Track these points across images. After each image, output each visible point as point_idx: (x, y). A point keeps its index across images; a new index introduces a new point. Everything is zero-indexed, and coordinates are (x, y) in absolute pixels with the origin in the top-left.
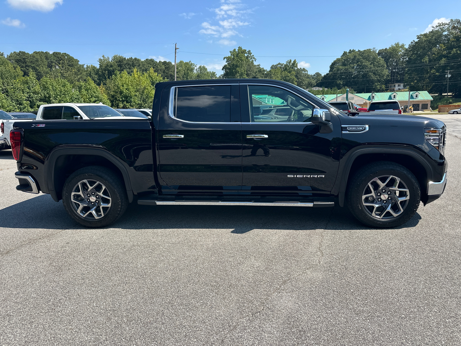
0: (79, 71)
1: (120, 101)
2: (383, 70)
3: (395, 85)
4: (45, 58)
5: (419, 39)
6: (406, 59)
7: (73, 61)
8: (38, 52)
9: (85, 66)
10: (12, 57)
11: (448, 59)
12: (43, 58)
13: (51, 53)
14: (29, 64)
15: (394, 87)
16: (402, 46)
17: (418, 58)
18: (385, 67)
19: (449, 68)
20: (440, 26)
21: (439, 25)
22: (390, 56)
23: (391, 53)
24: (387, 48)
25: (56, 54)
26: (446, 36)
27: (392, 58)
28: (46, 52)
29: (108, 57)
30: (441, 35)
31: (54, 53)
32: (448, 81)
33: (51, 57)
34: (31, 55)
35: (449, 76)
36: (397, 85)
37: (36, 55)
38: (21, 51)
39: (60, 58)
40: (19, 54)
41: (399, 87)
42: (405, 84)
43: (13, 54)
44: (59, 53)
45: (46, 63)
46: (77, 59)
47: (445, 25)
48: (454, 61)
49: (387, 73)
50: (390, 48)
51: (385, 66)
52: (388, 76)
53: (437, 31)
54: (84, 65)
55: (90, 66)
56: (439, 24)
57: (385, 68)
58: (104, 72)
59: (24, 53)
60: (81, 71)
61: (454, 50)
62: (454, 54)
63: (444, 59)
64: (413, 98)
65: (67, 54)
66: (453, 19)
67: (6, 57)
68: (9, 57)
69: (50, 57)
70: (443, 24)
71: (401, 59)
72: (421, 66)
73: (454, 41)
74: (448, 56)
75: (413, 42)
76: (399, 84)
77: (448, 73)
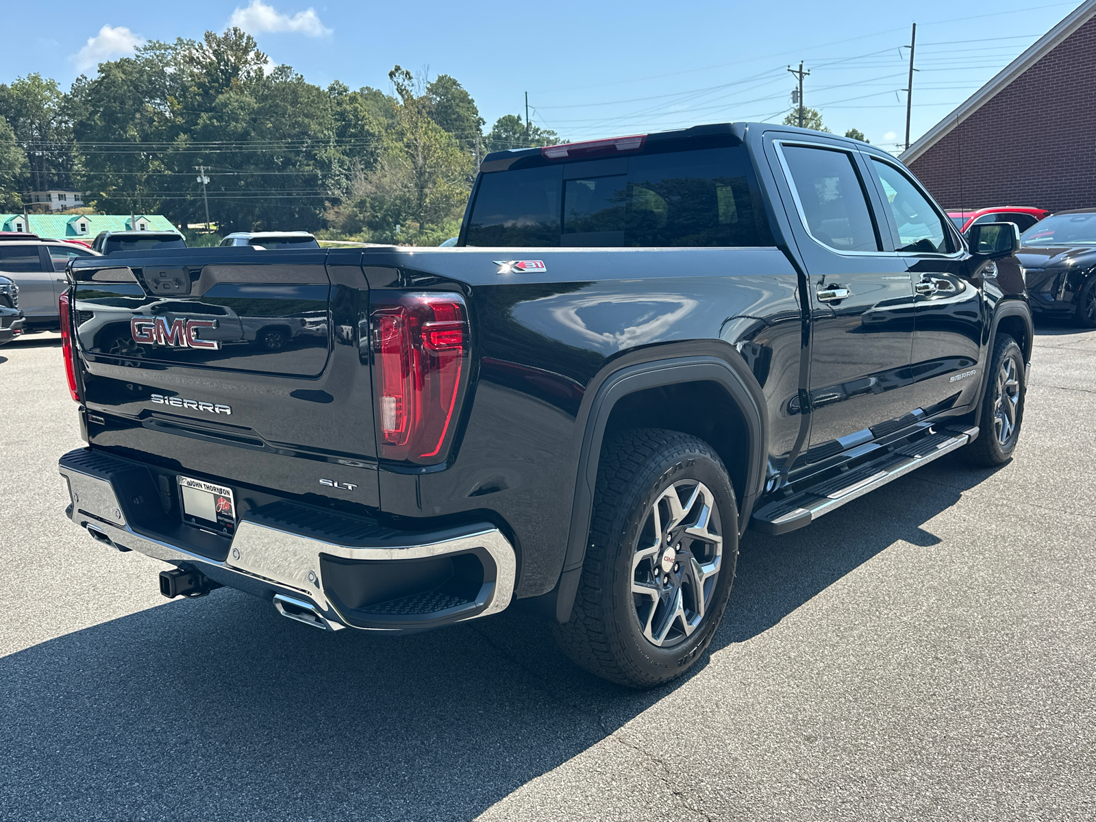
2: (8, 147)
3: (49, 196)
5: (103, 75)
6: (66, 122)
11: (195, 139)
15: (47, 201)
16: (51, 87)
17: (115, 127)
18: (11, 139)
19: (201, 161)
20: (152, 48)
21: (151, 46)
22: (20, 111)
23: (21, 102)
24: (6, 86)
26: (173, 78)
27: (26, 116)
30: (162, 74)
32: (205, 192)
35: (206, 180)
36: (54, 194)
41: (63, 202)
42: (88, 193)
47: (167, 49)
48: (207, 144)
49: (22, 160)
50: (15, 86)
51: (13, 136)
52: (24, 166)
53: (149, 62)
56: (151, 44)
57: (13, 142)
61: (204, 115)
62: (205, 126)
63: (183, 136)
64: (76, 234)
66: (183, 38)
70: (160, 45)
71: (52, 121)
72: (124, 149)
73: (199, 94)
74: (193, 130)
75: (81, 80)
76: (62, 193)
77: (200, 172)
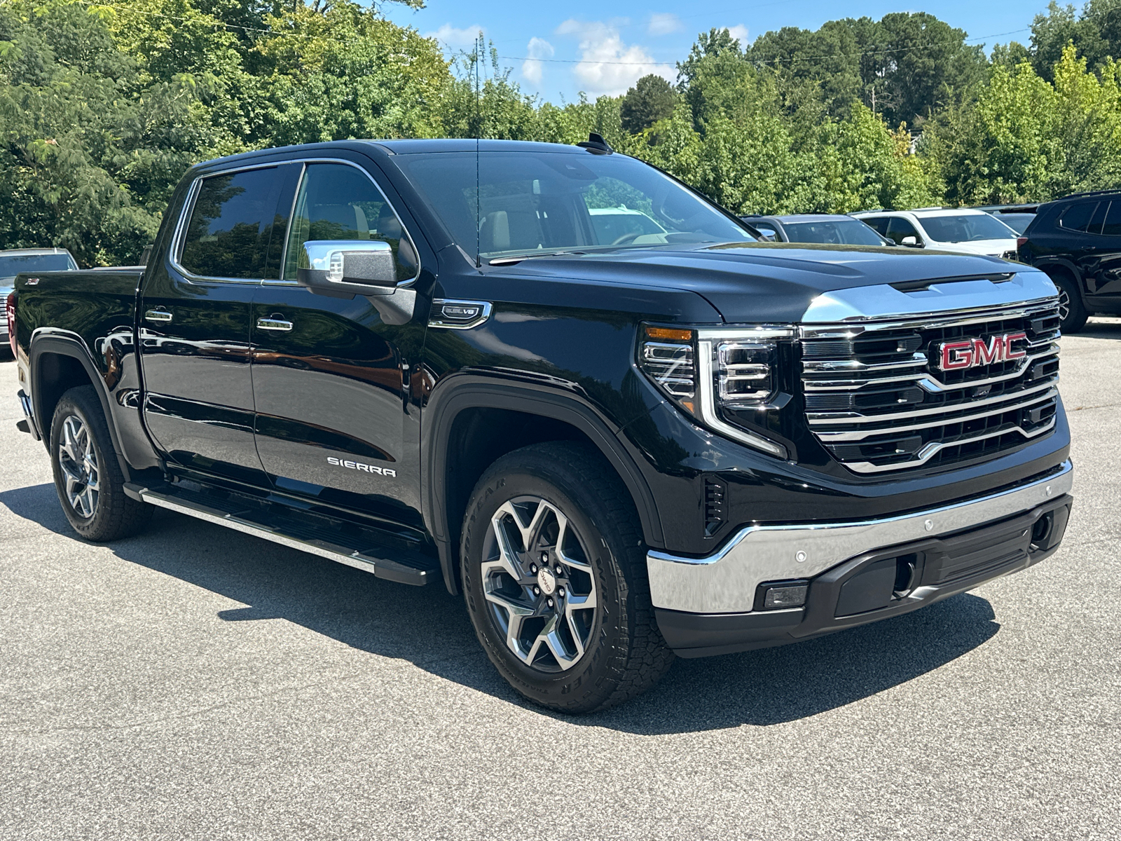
0: (961, 72)
1: (982, 176)
4: (856, 39)
7: (943, 39)
8: (838, 23)
9: (988, 52)
10: (759, 50)
12: (849, 39)
13: (877, 19)
14: (804, 65)
25: (893, 20)
28: (860, 20)
29: (1070, 7)
31: (887, 17)
33: (874, 34)
34: (813, 37)
37: (830, 33)
38: (785, 29)
39: (904, 31)
40: (781, 37)
43: (765, 38)
44: (902, 16)
45: (857, 56)
46: (960, 30)
54: (982, 47)
55: (1006, 46)
58: (1045, 63)
59: (793, 32)
60: (967, 71)
65: (928, 16)
67: (745, 52)
68: (753, 50)
69: (873, 32)
